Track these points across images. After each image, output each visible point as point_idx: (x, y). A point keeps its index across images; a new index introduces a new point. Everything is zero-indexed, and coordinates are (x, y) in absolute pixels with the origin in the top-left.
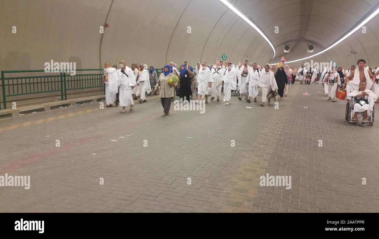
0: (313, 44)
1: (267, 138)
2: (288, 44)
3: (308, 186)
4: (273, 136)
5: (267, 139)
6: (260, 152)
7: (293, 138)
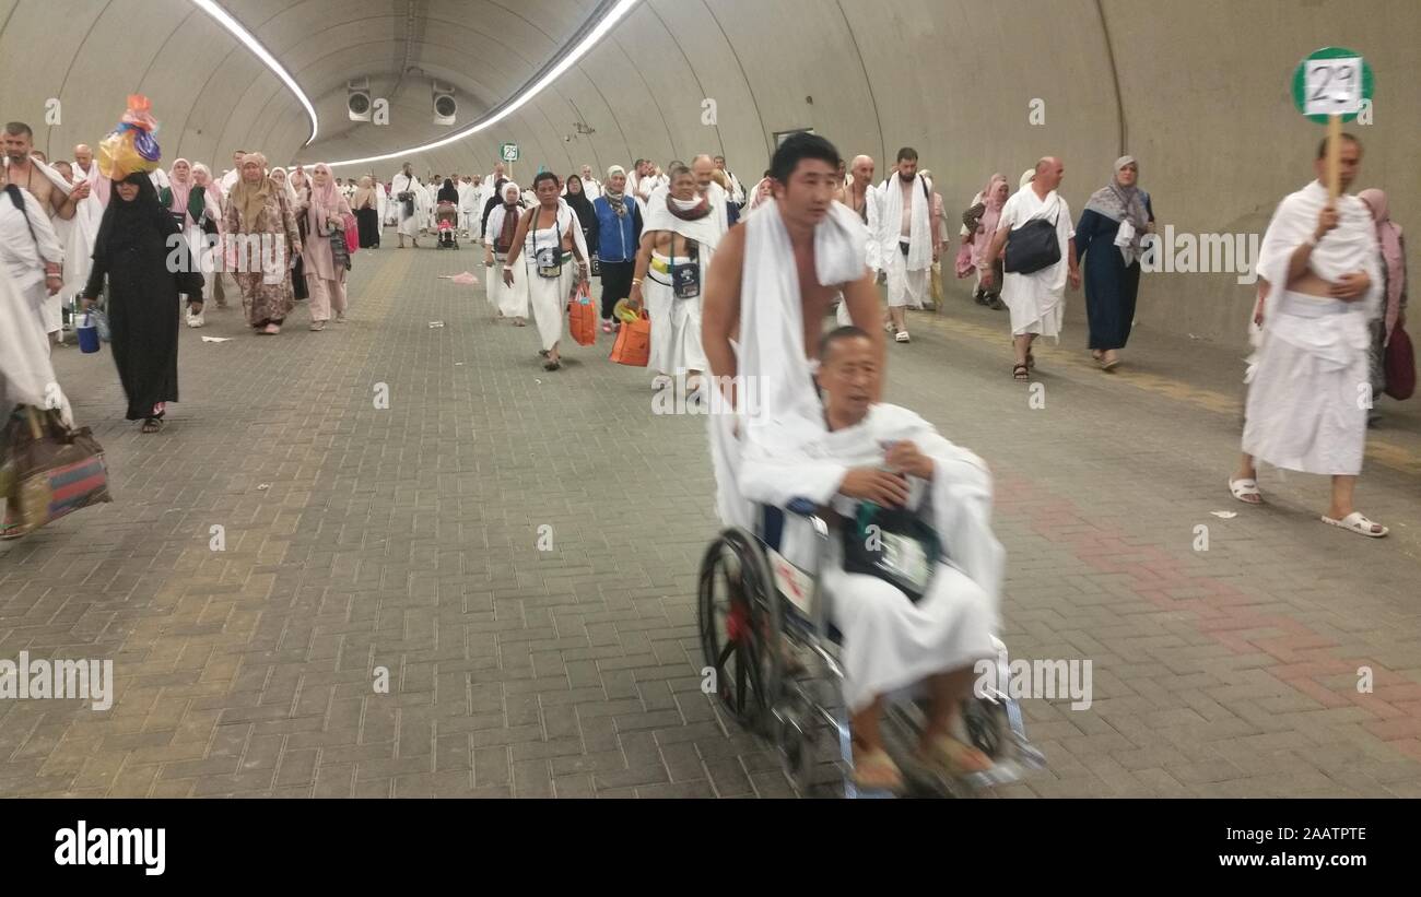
0: (453, 95)
1: (286, 452)
2: (359, 89)
3: (436, 601)
4: (310, 441)
5: (288, 456)
6: (259, 509)
7: (387, 437)
